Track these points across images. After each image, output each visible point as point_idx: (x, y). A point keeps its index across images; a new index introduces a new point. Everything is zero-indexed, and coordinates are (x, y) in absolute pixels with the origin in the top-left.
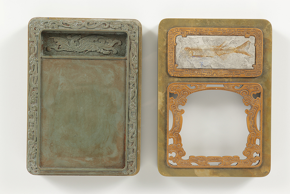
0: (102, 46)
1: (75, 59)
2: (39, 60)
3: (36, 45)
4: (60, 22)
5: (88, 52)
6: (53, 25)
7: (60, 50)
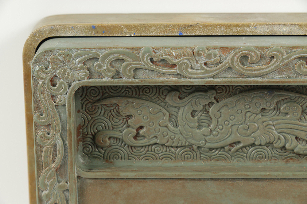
0: (290, 126)
1: (200, 180)
2: (73, 185)
3: (58, 136)
4: (143, 56)
5: (241, 148)
6: (117, 65)
7: (141, 142)
